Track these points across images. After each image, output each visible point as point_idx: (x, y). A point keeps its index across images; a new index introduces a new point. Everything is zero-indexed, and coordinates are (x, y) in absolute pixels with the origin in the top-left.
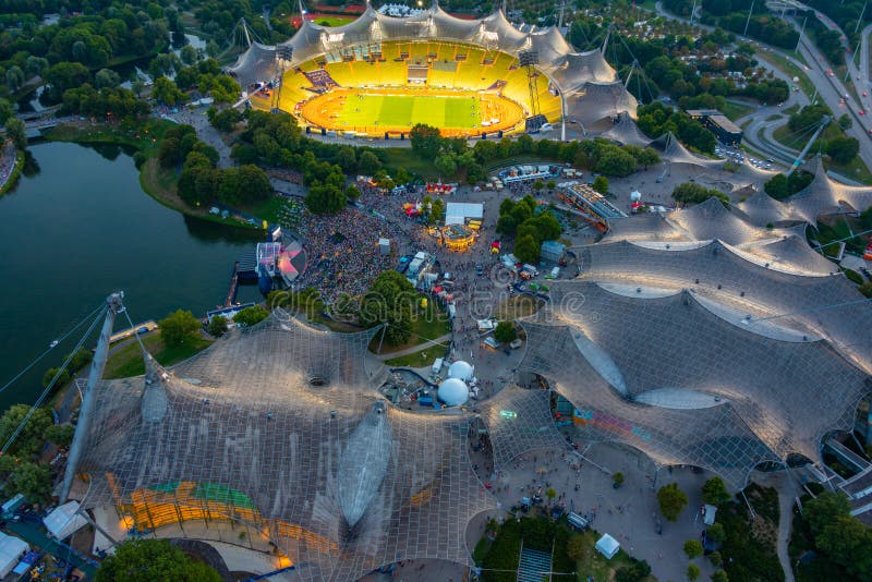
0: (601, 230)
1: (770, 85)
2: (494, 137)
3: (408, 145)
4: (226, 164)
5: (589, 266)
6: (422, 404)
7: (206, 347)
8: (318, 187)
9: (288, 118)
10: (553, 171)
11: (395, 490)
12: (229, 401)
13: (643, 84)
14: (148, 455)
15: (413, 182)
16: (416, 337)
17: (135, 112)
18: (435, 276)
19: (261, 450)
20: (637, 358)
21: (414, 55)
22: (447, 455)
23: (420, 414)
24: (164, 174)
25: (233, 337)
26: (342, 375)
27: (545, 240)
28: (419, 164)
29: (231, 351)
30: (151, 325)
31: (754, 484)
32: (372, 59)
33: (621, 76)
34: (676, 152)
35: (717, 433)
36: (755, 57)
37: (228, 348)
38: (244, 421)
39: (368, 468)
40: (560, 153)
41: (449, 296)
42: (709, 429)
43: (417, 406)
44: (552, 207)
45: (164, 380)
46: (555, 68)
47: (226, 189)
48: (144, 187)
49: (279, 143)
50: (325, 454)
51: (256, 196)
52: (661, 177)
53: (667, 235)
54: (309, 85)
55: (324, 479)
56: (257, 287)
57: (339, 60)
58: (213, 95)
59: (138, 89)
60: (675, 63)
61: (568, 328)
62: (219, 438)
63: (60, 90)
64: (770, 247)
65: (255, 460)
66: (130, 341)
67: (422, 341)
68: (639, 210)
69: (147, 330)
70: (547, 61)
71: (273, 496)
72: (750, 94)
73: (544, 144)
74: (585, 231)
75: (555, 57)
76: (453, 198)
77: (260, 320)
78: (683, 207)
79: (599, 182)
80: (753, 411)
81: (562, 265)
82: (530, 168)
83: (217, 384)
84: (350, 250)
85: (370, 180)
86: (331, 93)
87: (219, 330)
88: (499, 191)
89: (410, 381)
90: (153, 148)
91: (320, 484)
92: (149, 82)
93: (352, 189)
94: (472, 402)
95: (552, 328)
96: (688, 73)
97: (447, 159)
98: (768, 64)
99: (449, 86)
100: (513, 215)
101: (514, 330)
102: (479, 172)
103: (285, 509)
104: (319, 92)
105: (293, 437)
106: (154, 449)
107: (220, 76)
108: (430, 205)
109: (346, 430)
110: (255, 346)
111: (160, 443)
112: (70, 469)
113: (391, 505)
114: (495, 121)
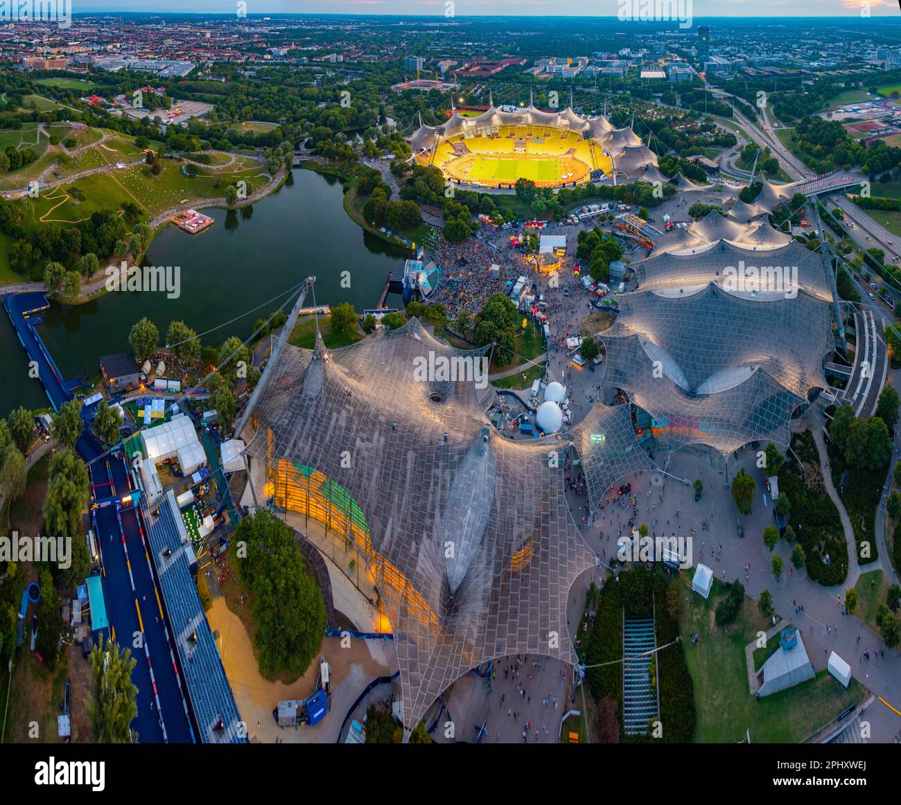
0: (648, 248)
1: (726, 136)
2: (570, 186)
3: (514, 193)
4: (396, 199)
5: (645, 278)
6: (524, 432)
7: (358, 340)
8: (451, 221)
9: (438, 171)
10: (611, 207)
11: (497, 544)
12: (366, 399)
13: (658, 145)
14: (299, 428)
15: (517, 220)
16: (518, 358)
17: (350, 158)
18: (532, 298)
19: (382, 463)
20: (691, 352)
21: (518, 134)
22: (545, 498)
23: (521, 443)
24: (356, 200)
25: (378, 337)
26: (456, 393)
27: (612, 260)
28: (520, 206)
29: (375, 349)
30: (326, 309)
31: (795, 434)
32: (493, 136)
33: (645, 141)
34: (685, 184)
35: (759, 400)
36: (714, 123)
37: (373, 346)
38: (374, 424)
39: (473, 508)
40: (614, 194)
41: (542, 316)
42: (753, 398)
43: (518, 434)
44: (613, 234)
45: (324, 360)
46: (605, 139)
47: (393, 215)
48: (344, 206)
49: (430, 188)
50: (436, 484)
51: (409, 223)
52: (680, 202)
53: (692, 243)
54: (453, 151)
55: (432, 516)
56: (400, 296)
57: (472, 136)
58: (395, 154)
59: (355, 146)
60: (674, 131)
61: (636, 336)
62: (352, 435)
63: (316, 140)
64: (753, 235)
65: (376, 473)
66: (312, 317)
67: (523, 362)
68: (670, 228)
69: (323, 313)
70: (600, 135)
71: (385, 525)
72: (716, 143)
73: (603, 188)
74: (638, 250)
75: (604, 133)
76: (544, 232)
77: (400, 325)
78: (697, 221)
79: (642, 211)
80: (776, 366)
81: (626, 280)
82: (595, 206)
83: (359, 378)
84: (470, 273)
85: (487, 217)
86: (466, 157)
87: (369, 328)
88: (576, 225)
89: (513, 406)
90: (355, 181)
91: (428, 522)
92: (362, 142)
93: (475, 224)
94: (566, 428)
95: (624, 339)
96: (682, 136)
97: (540, 202)
98: (722, 126)
99: (540, 153)
100: (587, 243)
101: (596, 345)
102: (562, 211)
103: (393, 547)
104: (458, 156)
105: (411, 455)
106: (304, 424)
107: (401, 143)
108: (528, 238)
109: (456, 458)
110: (393, 350)
111: (309, 420)
112: (249, 410)
113: (493, 564)
114: (571, 175)
